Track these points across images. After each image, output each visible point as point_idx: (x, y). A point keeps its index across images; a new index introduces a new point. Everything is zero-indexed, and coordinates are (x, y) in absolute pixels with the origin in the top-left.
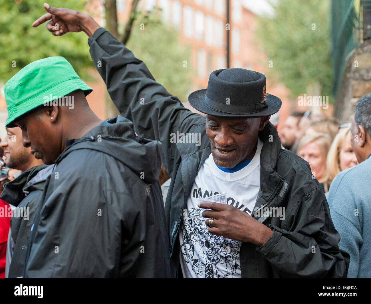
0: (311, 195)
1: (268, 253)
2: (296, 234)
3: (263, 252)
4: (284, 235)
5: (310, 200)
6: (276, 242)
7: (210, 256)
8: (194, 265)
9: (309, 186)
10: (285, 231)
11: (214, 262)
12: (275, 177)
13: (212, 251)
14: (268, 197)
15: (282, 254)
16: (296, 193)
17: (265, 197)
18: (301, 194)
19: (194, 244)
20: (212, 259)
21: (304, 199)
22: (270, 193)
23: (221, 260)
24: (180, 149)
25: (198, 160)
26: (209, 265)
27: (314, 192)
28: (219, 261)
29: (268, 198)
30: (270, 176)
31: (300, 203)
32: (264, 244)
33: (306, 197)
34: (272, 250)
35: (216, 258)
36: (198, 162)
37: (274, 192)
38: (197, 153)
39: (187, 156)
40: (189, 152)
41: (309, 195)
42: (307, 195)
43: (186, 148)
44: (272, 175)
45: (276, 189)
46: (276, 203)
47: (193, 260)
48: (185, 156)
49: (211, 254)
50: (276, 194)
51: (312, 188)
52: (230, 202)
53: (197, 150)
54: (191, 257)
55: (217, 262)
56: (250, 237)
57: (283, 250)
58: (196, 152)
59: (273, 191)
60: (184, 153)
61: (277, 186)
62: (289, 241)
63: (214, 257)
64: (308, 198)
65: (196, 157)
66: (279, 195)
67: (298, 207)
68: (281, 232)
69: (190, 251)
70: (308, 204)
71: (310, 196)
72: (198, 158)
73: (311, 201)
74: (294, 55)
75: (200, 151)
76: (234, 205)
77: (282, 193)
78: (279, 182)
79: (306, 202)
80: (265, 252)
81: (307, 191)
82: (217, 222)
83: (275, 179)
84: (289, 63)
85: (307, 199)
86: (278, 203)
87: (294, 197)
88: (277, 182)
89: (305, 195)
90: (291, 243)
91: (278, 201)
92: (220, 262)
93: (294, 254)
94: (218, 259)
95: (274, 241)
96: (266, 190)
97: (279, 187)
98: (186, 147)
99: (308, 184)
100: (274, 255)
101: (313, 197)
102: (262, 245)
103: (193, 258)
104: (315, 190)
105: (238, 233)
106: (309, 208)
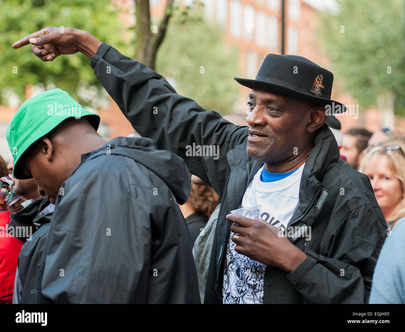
0: (358, 213)
1: (297, 283)
2: (335, 262)
3: (292, 280)
4: (319, 262)
5: (356, 218)
6: (309, 269)
7: (239, 286)
8: (226, 300)
9: (356, 203)
10: (322, 258)
11: (242, 294)
12: (312, 182)
13: (241, 281)
14: (305, 207)
15: (314, 284)
16: (340, 210)
17: (302, 208)
18: (347, 211)
19: (230, 275)
20: (240, 290)
21: (350, 218)
22: (308, 203)
23: (248, 291)
24: (230, 161)
25: (247, 173)
26: (237, 298)
27: (361, 210)
28: (246, 292)
29: (305, 209)
30: (308, 181)
31: (343, 221)
32: (293, 272)
33: (352, 214)
34: (302, 279)
35: (244, 289)
36: (248, 174)
37: (312, 201)
38: (248, 165)
39: (237, 168)
40: (240, 164)
41: (355, 212)
42: (353, 212)
43: (237, 160)
44: (309, 179)
45: (313, 198)
46: (312, 216)
47: (226, 294)
48: (235, 168)
49: (240, 284)
50: (313, 204)
51: (360, 204)
52: (265, 217)
53: (248, 161)
54: (225, 290)
55: (244, 293)
56: (278, 261)
57: (315, 281)
58: (246, 163)
59: (310, 200)
60: (235, 165)
61: (314, 194)
62: (325, 270)
63: (242, 288)
64: (353, 216)
65: (245, 169)
66: (316, 206)
67: (341, 225)
68: (316, 258)
69: (226, 283)
70: (354, 223)
71: (356, 214)
72: (248, 170)
73: (357, 220)
74: (362, 59)
75: (251, 161)
76: (268, 221)
77: (320, 203)
78: (316, 188)
79: (351, 221)
80: (294, 281)
81: (353, 207)
82: (242, 239)
83: (312, 185)
84: (356, 68)
85: (352, 218)
86: (315, 215)
87: (337, 213)
88: (315, 189)
89: (350, 212)
90: (327, 273)
91: (314, 213)
92: (248, 294)
93: (328, 285)
94: (246, 289)
95: (305, 268)
96: (303, 199)
97: (316, 195)
98: (237, 158)
99: (356, 199)
100: (305, 285)
101: (360, 216)
102: (291, 272)
103: (227, 291)
104: (364, 207)
105: (265, 255)
106: (355, 229)
